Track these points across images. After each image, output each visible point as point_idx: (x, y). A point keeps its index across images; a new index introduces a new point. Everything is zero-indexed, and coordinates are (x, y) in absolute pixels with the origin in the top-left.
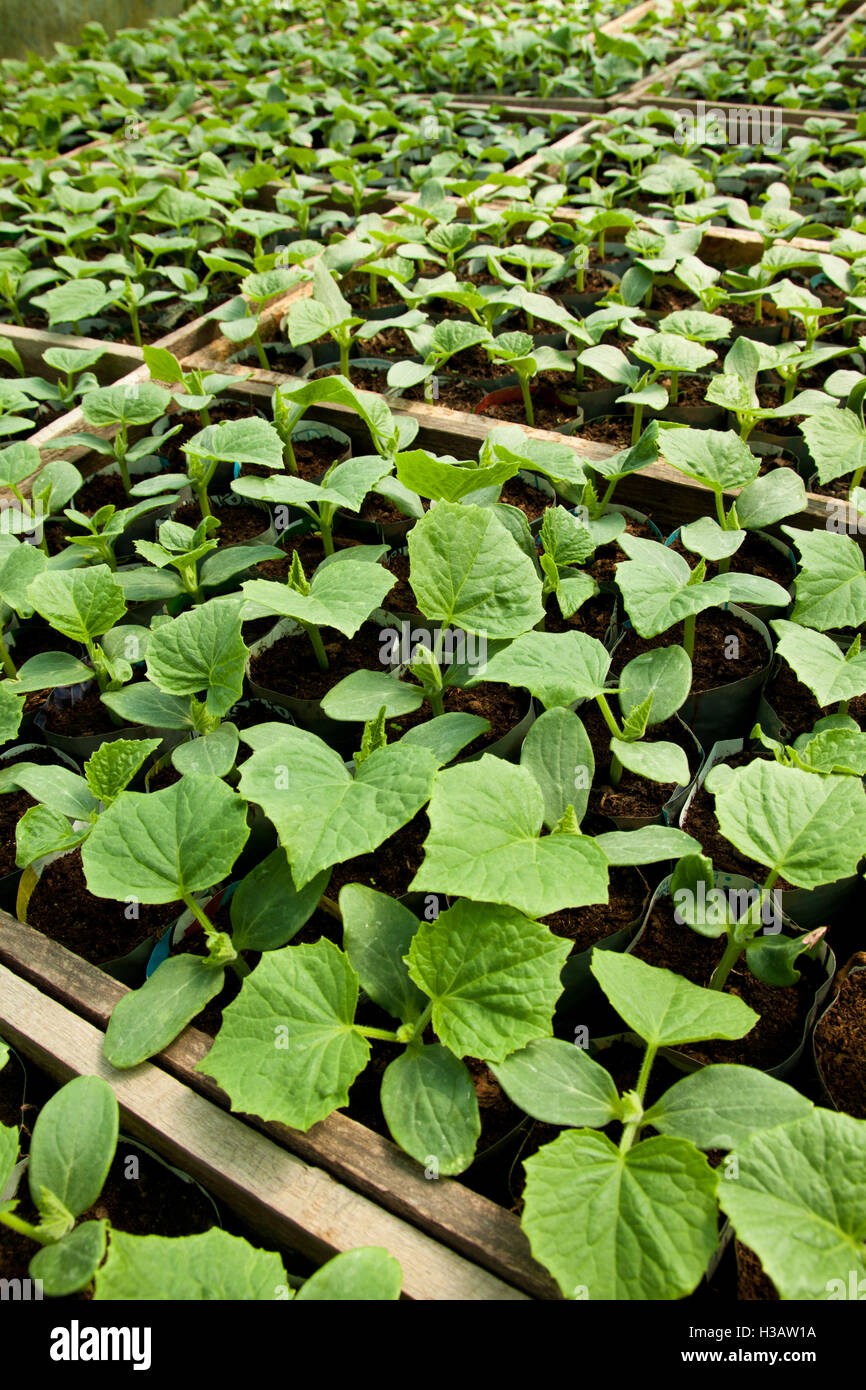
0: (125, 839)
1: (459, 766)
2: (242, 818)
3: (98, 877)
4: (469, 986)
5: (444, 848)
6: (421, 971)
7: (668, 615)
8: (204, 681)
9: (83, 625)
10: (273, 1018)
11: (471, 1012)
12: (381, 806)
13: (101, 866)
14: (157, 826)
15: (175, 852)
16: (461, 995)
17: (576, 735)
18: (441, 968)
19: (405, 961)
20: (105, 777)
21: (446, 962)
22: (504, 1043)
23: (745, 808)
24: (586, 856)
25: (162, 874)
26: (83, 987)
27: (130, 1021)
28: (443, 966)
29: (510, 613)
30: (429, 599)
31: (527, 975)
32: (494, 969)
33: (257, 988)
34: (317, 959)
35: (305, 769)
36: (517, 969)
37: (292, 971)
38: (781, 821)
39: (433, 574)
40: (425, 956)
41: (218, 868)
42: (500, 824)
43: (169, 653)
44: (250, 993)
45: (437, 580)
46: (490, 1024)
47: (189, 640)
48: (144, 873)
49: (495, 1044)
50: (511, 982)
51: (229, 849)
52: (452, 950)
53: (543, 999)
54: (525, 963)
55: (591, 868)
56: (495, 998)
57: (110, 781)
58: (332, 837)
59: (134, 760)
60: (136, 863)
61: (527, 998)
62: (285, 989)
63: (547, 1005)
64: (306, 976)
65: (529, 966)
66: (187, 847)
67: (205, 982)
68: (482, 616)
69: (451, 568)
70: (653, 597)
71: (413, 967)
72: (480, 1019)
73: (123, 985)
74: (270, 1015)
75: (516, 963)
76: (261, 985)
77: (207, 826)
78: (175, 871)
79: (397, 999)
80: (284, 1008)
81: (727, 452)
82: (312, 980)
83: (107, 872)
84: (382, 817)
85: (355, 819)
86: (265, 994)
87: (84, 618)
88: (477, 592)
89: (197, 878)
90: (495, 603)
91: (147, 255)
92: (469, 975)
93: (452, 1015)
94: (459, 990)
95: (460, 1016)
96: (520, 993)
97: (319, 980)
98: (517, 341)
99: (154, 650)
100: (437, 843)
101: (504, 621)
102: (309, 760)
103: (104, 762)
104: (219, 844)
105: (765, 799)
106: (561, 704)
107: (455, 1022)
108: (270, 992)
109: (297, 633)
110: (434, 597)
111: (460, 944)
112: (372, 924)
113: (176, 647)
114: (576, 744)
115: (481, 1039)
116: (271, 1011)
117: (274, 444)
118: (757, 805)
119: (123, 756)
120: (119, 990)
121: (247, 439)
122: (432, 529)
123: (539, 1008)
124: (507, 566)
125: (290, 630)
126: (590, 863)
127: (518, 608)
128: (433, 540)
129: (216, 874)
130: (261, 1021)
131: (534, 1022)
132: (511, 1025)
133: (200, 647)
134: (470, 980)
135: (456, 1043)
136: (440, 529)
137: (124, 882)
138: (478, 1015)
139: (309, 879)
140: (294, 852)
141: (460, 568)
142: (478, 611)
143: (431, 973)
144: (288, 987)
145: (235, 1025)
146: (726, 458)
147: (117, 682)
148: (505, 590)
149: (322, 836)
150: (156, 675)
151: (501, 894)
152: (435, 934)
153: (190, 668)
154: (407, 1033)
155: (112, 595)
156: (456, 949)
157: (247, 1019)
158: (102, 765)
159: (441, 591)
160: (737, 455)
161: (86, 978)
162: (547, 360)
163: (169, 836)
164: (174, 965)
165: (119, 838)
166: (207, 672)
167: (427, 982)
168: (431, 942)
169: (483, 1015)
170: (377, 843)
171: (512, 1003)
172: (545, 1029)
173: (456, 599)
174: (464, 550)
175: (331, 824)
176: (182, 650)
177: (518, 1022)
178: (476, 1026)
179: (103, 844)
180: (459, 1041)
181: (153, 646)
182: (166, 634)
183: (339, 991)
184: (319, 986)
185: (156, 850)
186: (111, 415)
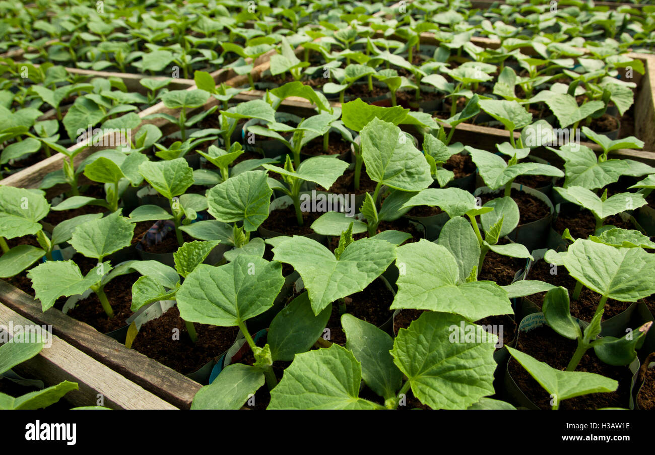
0: (203, 289)
1: (407, 245)
2: (279, 274)
3: (186, 311)
4: (434, 368)
5: (409, 285)
6: (401, 361)
7: (504, 177)
8: (242, 215)
9: (169, 189)
10: (305, 394)
11: (438, 383)
12: (361, 269)
13: (188, 305)
14: (223, 282)
15: (234, 297)
16: (430, 374)
17: (468, 233)
18: (413, 358)
19: (391, 353)
20: (185, 263)
21: (417, 354)
22: (464, 400)
23: (579, 264)
24: (492, 291)
25: (226, 310)
26: (172, 385)
27: (205, 403)
28: (415, 355)
29: (415, 180)
30: (372, 169)
31: (472, 358)
32: (449, 355)
33: (293, 375)
34: (331, 357)
35: (310, 253)
36: (465, 354)
37: (315, 365)
38: (602, 270)
39: (373, 157)
40: (403, 351)
41: (264, 304)
42: (438, 274)
43: (221, 199)
44: (289, 379)
45: (375, 160)
46: (452, 390)
47: (233, 192)
48: (216, 310)
49: (458, 401)
50: (462, 362)
51: (272, 291)
52: (420, 346)
53: (485, 371)
54: (470, 350)
55: (497, 298)
56: (453, 373)
57: (188, 265)
58: (334, 286)
59: (203, 253)
60: (209, 303)
61: (475, 371)
62: (312, 376)
63: (488, 375)
64: (324, 368)
65: (472, 351)
66: (241, 294)
67: (253, 379)
68: (399, 181)
69: (382, 155)
70: (493, 169)
71: (396, 358)
72: (444, 387)
73: (198, 384)
74: (303, 393)
75: (465, 350)
76: (296, 374)
77: (256, 280)
78: (234, 309)
79: (380, 384)
80: (313, 387)
81: (513, 110)
82: (329, 370)
83: (192, 308)
84: (365, 274)
85: (347, 276)
86: (299, 379)
87: (169, 185)
88: (396, 168)
89: (250, 311)
90: (406, 175)
91: (192, 45)
92: (433, 360)
93: (424, 386)
94: (427, 371)
95: (432, 387)
96: (470, 368)
97: (334, 369)
98: (389, 73)
99: (213, 198)
100: (404, 282)
101: (412, 184)
102: (312, 248)
103: (185, 254)
104: (265, 289)
105: (589, 258)
106: (459, 215)
107: (427, 390)
108: (302, 377)
109: (283, 208)
110: (374, 168)
111: (425, 342)
112: (362, 337)
113: (226, 196)
114: (469, 237)
115: (448, 399)
116: (304, 389)
117: (270, 111)
118: (585, 262)
119: (197, 250)
120: (196, 387)
121: (254, 109)
122: (371, 132)
123: (484, 377)
124: (411, 156)
125: (279, 205)
126: (495, 295)
127: (419, 177)
128: (372, 138)
129: (263, 307)
130: (298, 396)
131: (481, 386)
132: (467, 389)
133: (240, 196)
134: (434, 364)
135: (432, 402)
136: (375, 133)
137: (203, 314)
138: (442, 385)
139: (323, 308)
140: (313, 292)
141: (386, 155)
142: (397, 179)
143: (408, 362)
144: (314, 374)
145: (280, 400)
146: (514, 113)
147: (189, 220)
148: (411, 168)
149: (328, 285)
150: (214, 212)
151: (450, 308)
152: (408, 337)
153: (234, 207)
154: (392, 403)
155: (186, 173)
156: (423, 345)
157: (287, 395)
158: (184, 256)
159: (377, 166)
160: (518, 112)
161: (174, 380)
162: (405, 83)
163: (230, 288)
164: (232, 370)
165: (199, 288)
166: (244, 210)
167: (405, 368)
168: (406, 341)
169: (446, 384)
170: (364, 286)
171: (465, 375)
172: (489, 390)
173: (385, 172)
174: (388, 146)
175: (332, 278)
176: (229, 197)
177: (471, 387)
178: (442, 391)
179: (189, 292)
180: (434, 401)
181: (212, 196)
182: (219, 189)
183: (348, 375)
184: (334, 374)
185: (222, 296)
186: (178, 103)
